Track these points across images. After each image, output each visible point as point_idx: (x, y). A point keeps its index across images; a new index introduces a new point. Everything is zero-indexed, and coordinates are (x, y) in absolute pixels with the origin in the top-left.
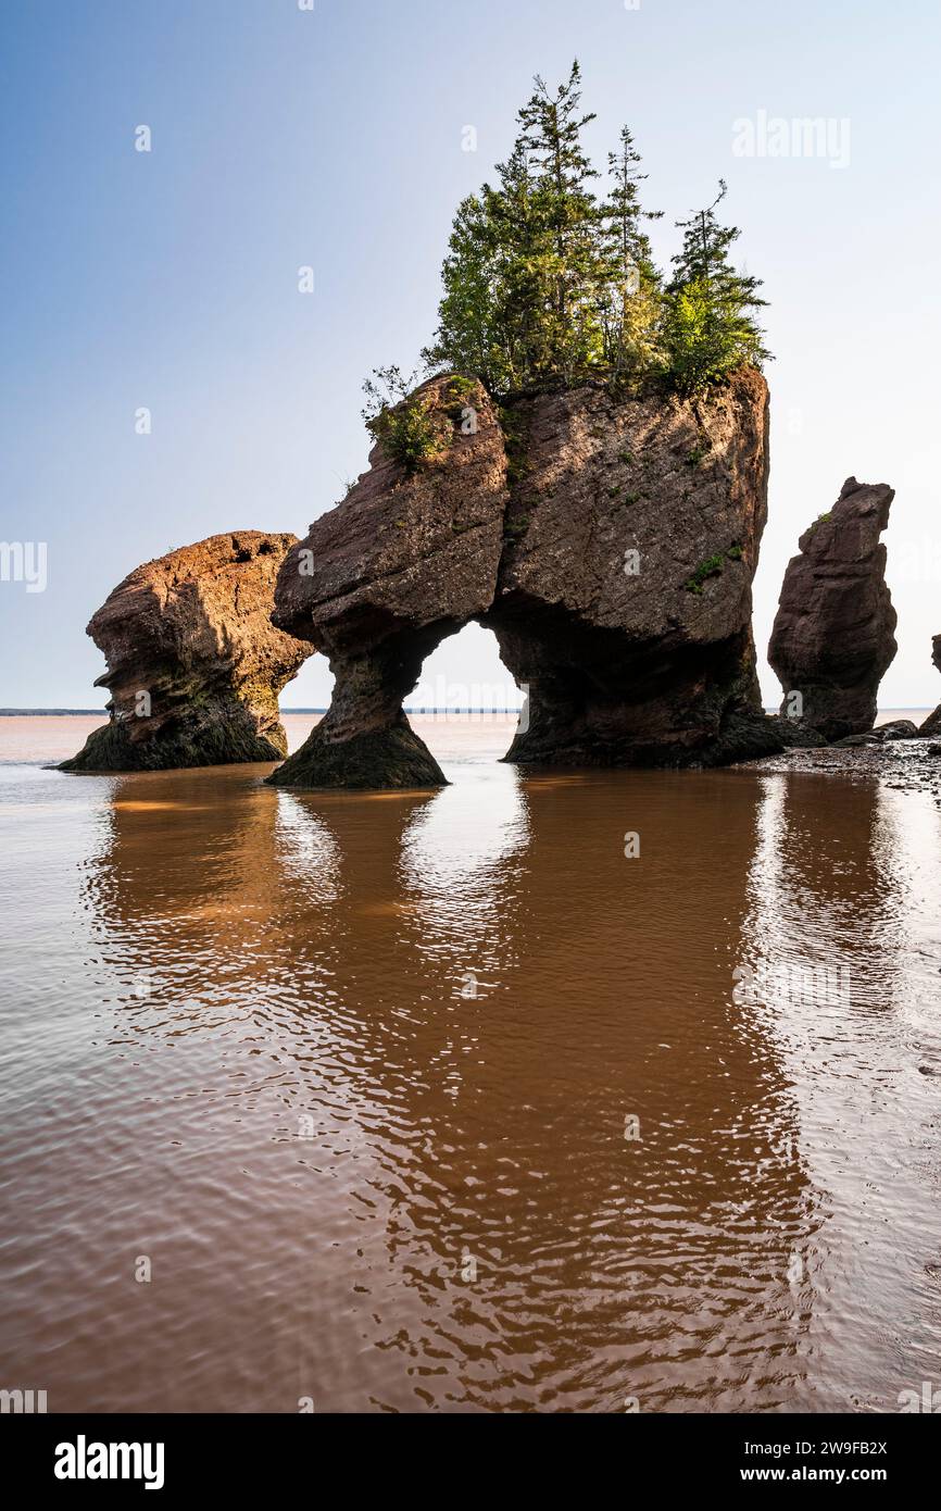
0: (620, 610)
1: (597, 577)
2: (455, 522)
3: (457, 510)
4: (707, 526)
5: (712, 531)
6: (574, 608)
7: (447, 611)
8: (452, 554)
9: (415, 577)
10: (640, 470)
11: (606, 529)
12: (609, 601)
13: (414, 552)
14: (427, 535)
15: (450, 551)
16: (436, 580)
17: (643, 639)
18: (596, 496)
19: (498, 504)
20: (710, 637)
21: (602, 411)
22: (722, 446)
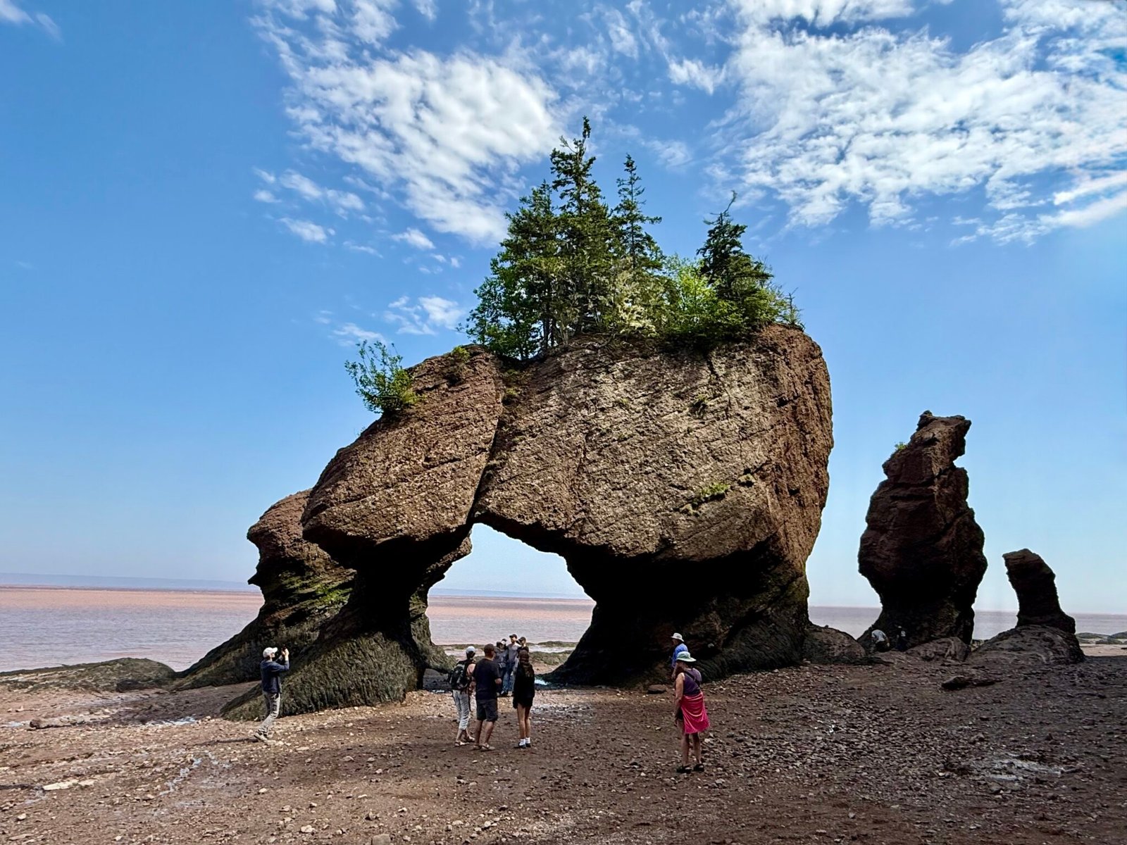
0: (607, 530)
1: (582, 501)
2: (427, 459)
3: (430, 450)
4: (714, 457)
5: (719, 461)
6: (553, 528)
7: (406, 531)
8: (418, 484)
9: (373, 504)
10: (638, 412)
11: (594, 461)
12: (593, 522)
13: (375, 484)
14: (392, 469)
15: (417, 482)
16: (396, 506)
17: (632, 555)
18: (588, 435)
19: (476, 444)
20: (706, 554)
21: (600, 367)
22: (738, 390)
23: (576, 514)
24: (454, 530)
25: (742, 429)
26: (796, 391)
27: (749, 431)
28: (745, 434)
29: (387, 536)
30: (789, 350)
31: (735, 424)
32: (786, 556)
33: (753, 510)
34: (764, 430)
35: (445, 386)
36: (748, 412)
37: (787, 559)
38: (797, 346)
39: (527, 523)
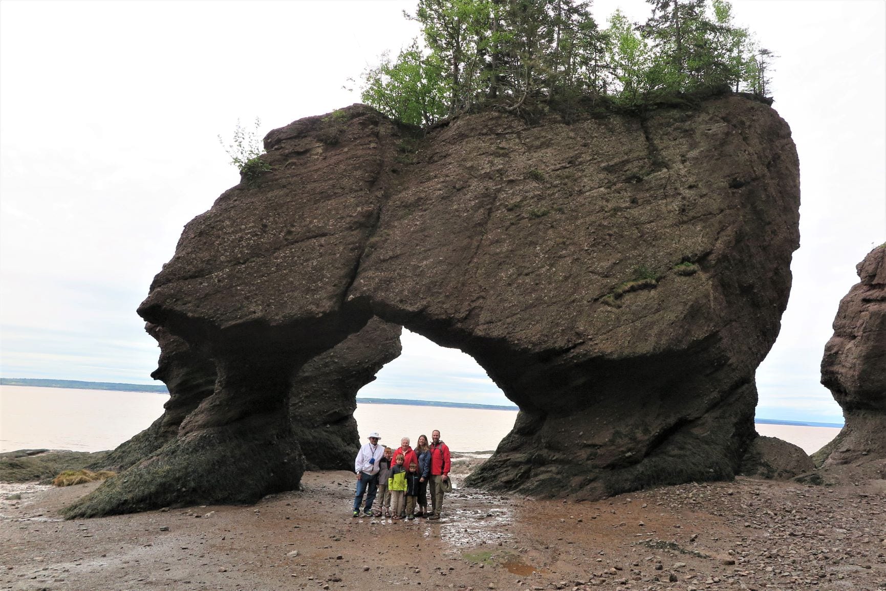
0: (507, 321)
1: (480, 287)
2: (290, 232)
4: (645, 241)
7: (260, 314)
9: (220, 281)
10: (554, 186)
12: (494, 310)
13: (223, 258)
16: (249, 285)
18: (488, 210)
19: (351, 217)
21: (512, 133)
22: (681, 166)
23: (473, 301)
24: (321, 315)
25: (683, 211)
26: (754, 171)
27: (691, 214)
28: (686, 217)
29: (236, 318)
30: (748, 123)
31: (676, 205)
32: (729, 359)
33: (690, 303)
34: (710, 213)
35: (320, 151)
36: (692, 192)
37: (730, 361)
38: (758, 120)
39: (410, 309)
